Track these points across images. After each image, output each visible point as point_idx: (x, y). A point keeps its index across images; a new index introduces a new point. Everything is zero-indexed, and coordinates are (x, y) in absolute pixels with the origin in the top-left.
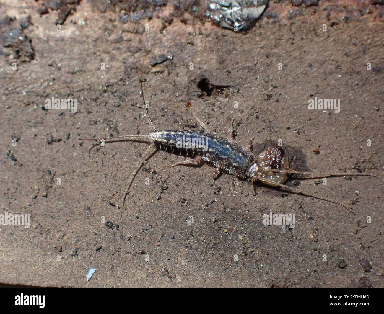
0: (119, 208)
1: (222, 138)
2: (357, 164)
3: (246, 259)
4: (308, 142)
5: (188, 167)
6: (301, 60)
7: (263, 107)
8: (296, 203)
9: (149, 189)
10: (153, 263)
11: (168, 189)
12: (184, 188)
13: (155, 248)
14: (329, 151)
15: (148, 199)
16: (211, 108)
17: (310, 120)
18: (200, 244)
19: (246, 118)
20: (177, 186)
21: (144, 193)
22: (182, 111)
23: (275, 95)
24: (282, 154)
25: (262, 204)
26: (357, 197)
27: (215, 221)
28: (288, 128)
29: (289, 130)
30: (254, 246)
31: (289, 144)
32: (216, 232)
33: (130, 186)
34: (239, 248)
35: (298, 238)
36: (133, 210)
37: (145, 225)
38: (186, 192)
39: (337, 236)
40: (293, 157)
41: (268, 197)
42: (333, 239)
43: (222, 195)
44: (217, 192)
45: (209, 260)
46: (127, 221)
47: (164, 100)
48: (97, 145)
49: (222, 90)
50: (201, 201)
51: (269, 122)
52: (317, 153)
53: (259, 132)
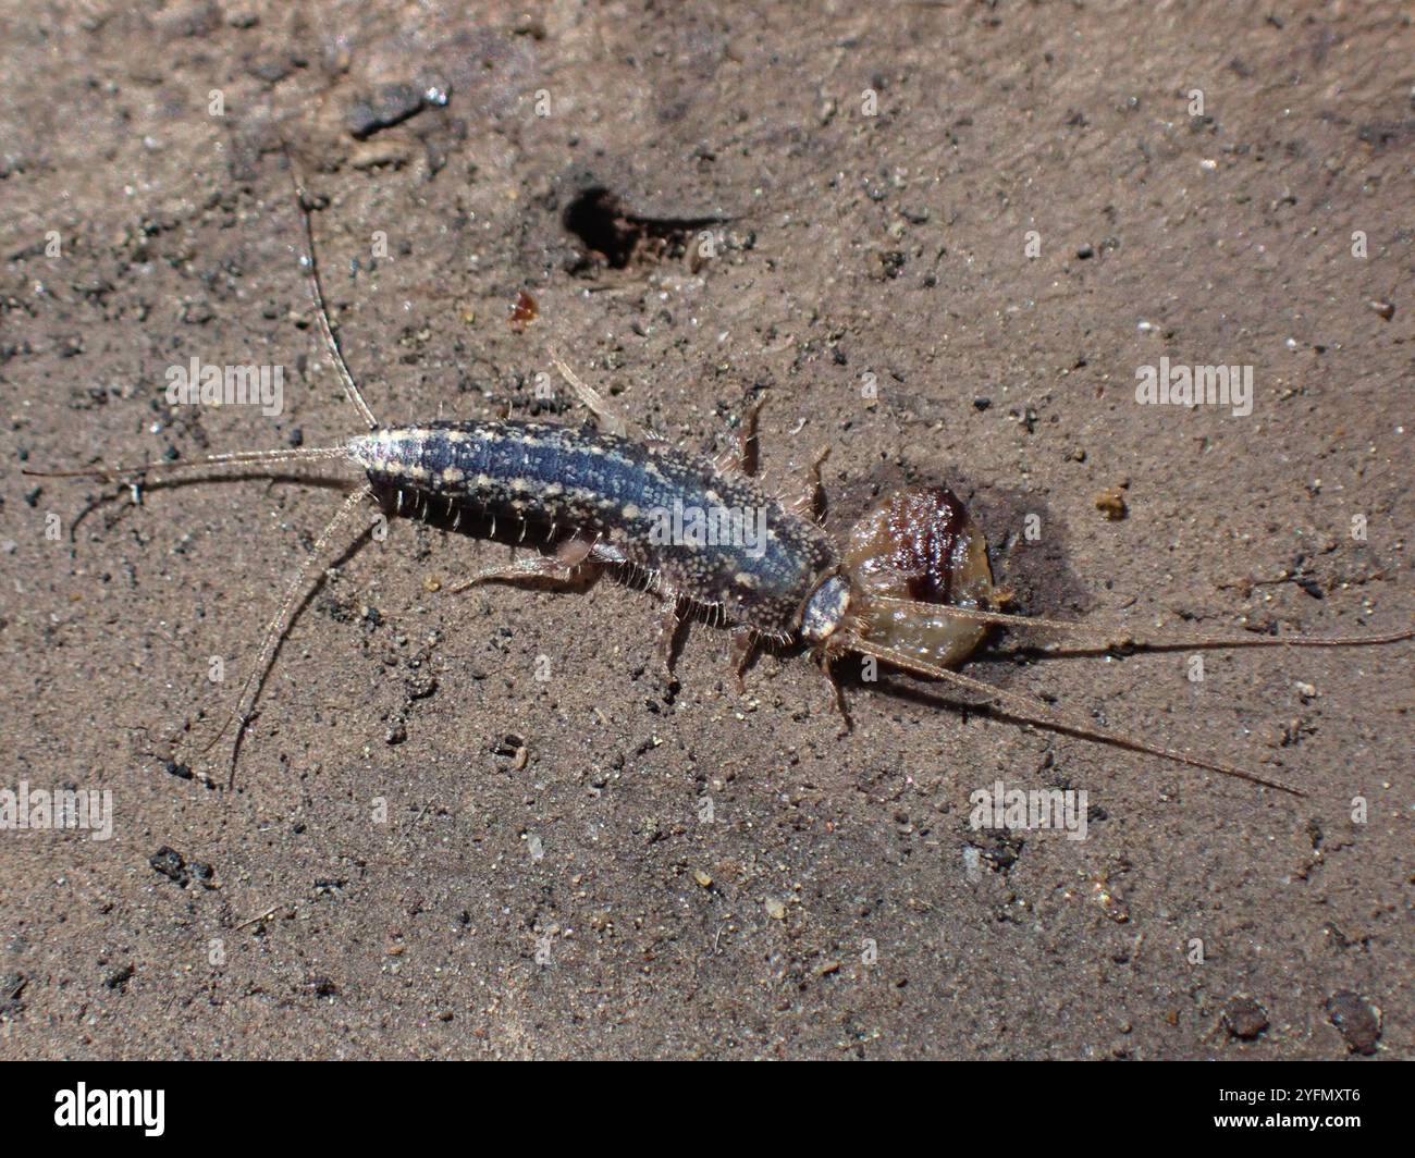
0: (211, 786)
1: (682, 457)
2: (1301, 560)
3: (800, 1009)
4: (1074, 464)
5: (525, 593)
6: (1031, 95)
7: (865, 313)
8: (1024, 747)
9: (349, 694)
10: (374, 1035)
11: (436, 696)
12: (510, 686)
13: (380, 965)
14: (1170, 506)
15: (346, 741)
16: (628, 320)
17: (1081, 364)
18: (586, 944)
19: (786, 362)
20: (480, 678)
21: (326, 715)
22: (496, 336)
23: (919, 255)
24: (958, 522)
25: (871, 753)
26: (1302, 709)
27: (657, 837)
28: (982, 406)
29: (987, 412)
30: (836, 948)
31: (988, 478)
32: (660, 884)
33: (262, 683)
34: (767, 958)
35: (1038, 907)
36: (276, 795)
37: (333, 860)
38: (521, 708)
39: (1218, 891)
40: (1007, 536)
41: (896, 719)
42: (1201, 906)
43: (688, 714)
44: (660, 703)
45: (631, 1014)
46: (253, 846)
47: (411, 291)
48: (107, 499)
49: (677, 241)
50: (591, 745)
51: (895, 377)
52: (1118, 513)
53: (848, 426)
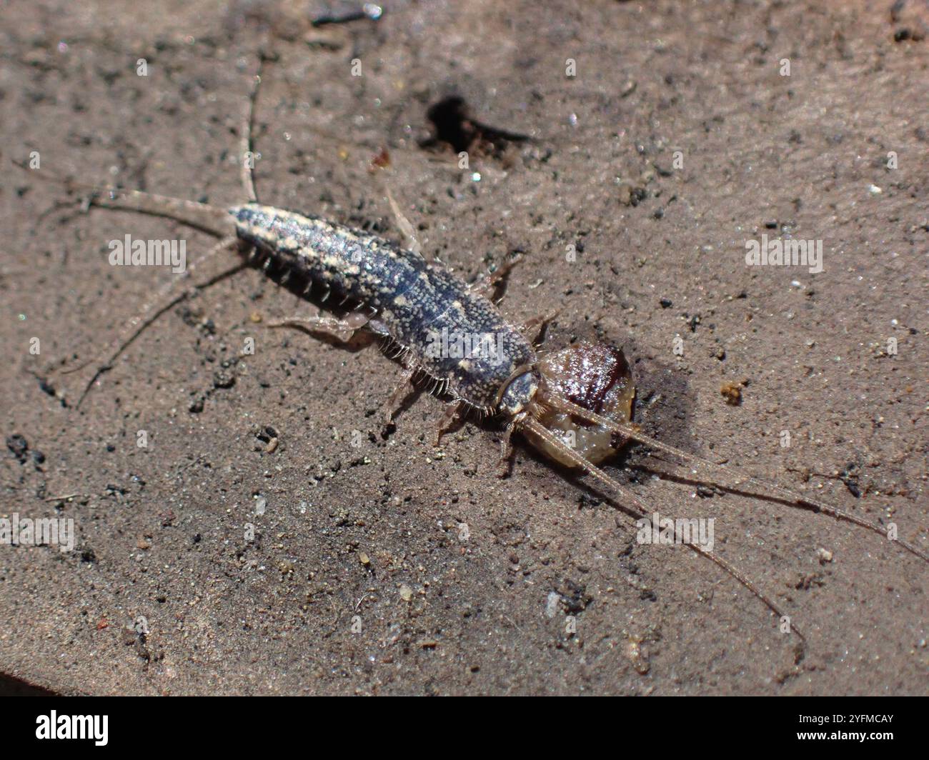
0: (65, 405)
1: (448, 277)
2: (851, 467)
3: (399, 666)
4: (715, 360)
5: (314, 341)
6: (769, 114)
7: (608, 224)
8: (616, 537)
9: (176, 372)
10: (110, 597)
11: (232, 390)
12: (283, 397)
13: (130, 552)
14: (772, 406)
15: (162, 401)
16: (446, 185)
17: (743, 296)
18: (271, 580)
19: (543, 240)
20: (265, 386)
21: (156, 381)
22: (357, 172)
23: (657, 196)
24: (620, 371)
25: (509, 510)
26: (819, 568)
27: (344, 523)
28: (665, 304)
29: (667, 310)
30: (439, 632)
31: (653, 353)
32: (335, 555)
33: (123, 348)
34: (389, 625)
35: (587, 646)
36: (104, 422)
37: (125, 475)
38: (285, 413)
39: (717, 673)
40: (651, 395)
41: (535, 494)
42: (701, 680)
43: (394, 449)
44: (378, 437)
45: (284, 634)
46: (77, 450)
47: (313, 130)
49: (501, 147)
50: (322, 451)
51: (612, 270)
52: (735, 400)
53: (570, 293)
